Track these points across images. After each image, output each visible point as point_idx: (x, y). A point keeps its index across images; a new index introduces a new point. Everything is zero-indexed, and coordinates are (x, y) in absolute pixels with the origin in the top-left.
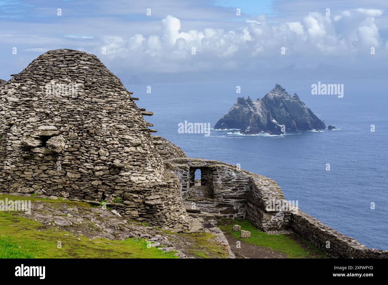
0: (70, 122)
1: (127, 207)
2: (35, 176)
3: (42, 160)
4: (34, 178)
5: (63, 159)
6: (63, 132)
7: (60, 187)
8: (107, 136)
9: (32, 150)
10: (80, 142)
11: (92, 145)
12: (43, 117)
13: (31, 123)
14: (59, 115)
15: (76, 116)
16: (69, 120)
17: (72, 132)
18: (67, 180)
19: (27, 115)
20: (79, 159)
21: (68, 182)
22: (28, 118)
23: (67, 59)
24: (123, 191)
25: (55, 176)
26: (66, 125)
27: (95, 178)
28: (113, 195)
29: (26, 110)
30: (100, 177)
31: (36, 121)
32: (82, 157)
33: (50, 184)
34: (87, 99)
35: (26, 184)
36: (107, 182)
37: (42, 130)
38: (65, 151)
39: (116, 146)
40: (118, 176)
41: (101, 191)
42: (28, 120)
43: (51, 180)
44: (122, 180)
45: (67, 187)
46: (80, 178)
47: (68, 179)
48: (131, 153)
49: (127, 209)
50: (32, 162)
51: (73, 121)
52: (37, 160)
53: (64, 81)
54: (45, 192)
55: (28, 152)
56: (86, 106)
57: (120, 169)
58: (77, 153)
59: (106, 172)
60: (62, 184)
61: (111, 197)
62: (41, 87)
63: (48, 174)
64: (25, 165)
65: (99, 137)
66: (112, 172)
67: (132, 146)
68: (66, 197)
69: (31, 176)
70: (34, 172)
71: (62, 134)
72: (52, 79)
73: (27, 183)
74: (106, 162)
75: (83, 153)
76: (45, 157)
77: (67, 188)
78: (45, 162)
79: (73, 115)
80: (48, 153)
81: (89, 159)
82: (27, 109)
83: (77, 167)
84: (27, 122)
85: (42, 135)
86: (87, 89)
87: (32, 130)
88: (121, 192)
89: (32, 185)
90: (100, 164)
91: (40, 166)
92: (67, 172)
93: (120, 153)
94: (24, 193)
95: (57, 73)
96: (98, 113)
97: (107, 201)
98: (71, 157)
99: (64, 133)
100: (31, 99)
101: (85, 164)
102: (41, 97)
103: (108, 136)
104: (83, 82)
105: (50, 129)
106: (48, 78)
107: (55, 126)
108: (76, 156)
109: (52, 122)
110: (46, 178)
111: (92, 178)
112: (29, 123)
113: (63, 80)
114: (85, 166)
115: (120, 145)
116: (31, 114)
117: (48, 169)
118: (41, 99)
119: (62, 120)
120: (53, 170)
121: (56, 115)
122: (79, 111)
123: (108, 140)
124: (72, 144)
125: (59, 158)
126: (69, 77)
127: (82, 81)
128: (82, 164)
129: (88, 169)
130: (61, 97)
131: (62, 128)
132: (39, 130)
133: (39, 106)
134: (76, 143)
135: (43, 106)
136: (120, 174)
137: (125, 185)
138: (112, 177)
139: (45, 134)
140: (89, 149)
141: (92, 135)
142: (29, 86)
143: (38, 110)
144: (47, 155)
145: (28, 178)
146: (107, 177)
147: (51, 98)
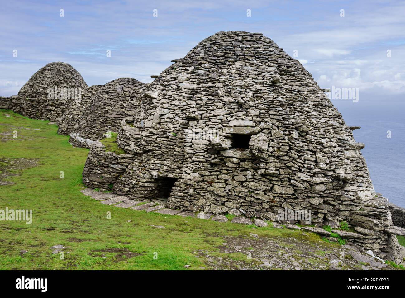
0: (271, 116)
1: (365, 239)
2: (229, 190)
3: (237, 168)
4: (227, 193)
5: (267, 167)
6: (264, 129)
7: (267, 206)
8: (321, 136)
9: (222, 153)
10: (288, 143)
11: (306, 148)
12: (234, 109)
13: (218, 117)
14: (255, 107)
15: (278, 109)
16: (270, 113)
17: (275, 129)
18: (274, 197)
19: (212, 106)
20: (289, 167)
21: (277, 200)
22: (213, 110)
23: (246, 39)
24: (350, 213)
25: (257, 190)
26: (266, 120)
27: (313, 195)
28: (337, 217)
29: (209, 99)
30: (321, 193)
31: (224, 113)
32: (294, 165)
33: (251, 201)
34: (286, 87)
35: (216, 200)
36: (330, 200)
37: (235, 126)
38: (270, 156)
39: (336, 150)
40: (344, 192)
41: (322, 213)
42: (213, 113)
43: (252, 196)
44: (348, 197)
45: (275, 206)
46: (293, 194)
47: (276, 195)
48: (353, 159)
49: (366, 241)
50: (222, 169)
51: (275, 115)
52: (230, 167)
53: (252, 64)
54: (245, 213)
55: (216, 156)
56: (288, 95)
57: (345, 181)
58: (287, 158)
59: (328, 186)
60: (268, 202)
61: (336, 221)
62: (223, 70)
63: (247, 187)
64: (212, 173)
65: (313, 137)
66: (335, 186)
67: (352, 149)
68: (274, 220)
69: (223, 190)
70: (227, 184)
71: (262, 132)
72: (236, 61)
73: (218, 199)
74: (327, 172)
75: (294, 159)
76: (241, 163)
77: (275, 208)
78: (241, 171)
79: (273, 107)
80: (245, 157)
81: (304, 167)
82: (210, 97)
83: (288, 178)
84: (212, 115)
85: (235, 132)
86: (283, 75)
87: (221, 126)
88: (347, 214)
89: (225, 202)
90: (320, 175)
91: (235, 175)
92: (274, 185)
93: (341, 159)
94: (214, 214)
95: (241, 54)
96: (304, 105)
97: (330, 226)
98: (278, 165)
99: (265, 131)
100: (214, 85)
101: (300, 174)
102: (227, 83)
103: (323, 136)
104: (277, 66)
105: (246, 124)
106: (230, 59)
107: (251, 120)
108: (285, 162)
109: (247, 116)
110: (246, 194)
111: (310, 195)
112: (214, 116)
113: (250, 62)
114: (299, 177)
115: (340, 149)
116: (217, 104)
117: (246, 181)
118: (228, 85)
119: (260, 113)
120: (253, 181)
121: (251, 106)
122: (280, 102)
123: (323, 141)
124: (278, 146)
125: (262, 165)
126: (257, 59)
127: (274, 64)
128: (295, 174)
129: (303, 181)
130: (254, 83)
131: (262, 124)
132: (230, 126)
133: (226, 94)
134: (283, 145)
135: (233, 95)
136: (345, 189)
137: (353, 203)
138: (336, 193)
139: (239, 132)
140: (302, 154)
141: (304, 134)
142: (208, 70)
143: (226, 99)
144: (244, 160)
145: (219, 193)
146: (330, 193)
147: (241, 85)
